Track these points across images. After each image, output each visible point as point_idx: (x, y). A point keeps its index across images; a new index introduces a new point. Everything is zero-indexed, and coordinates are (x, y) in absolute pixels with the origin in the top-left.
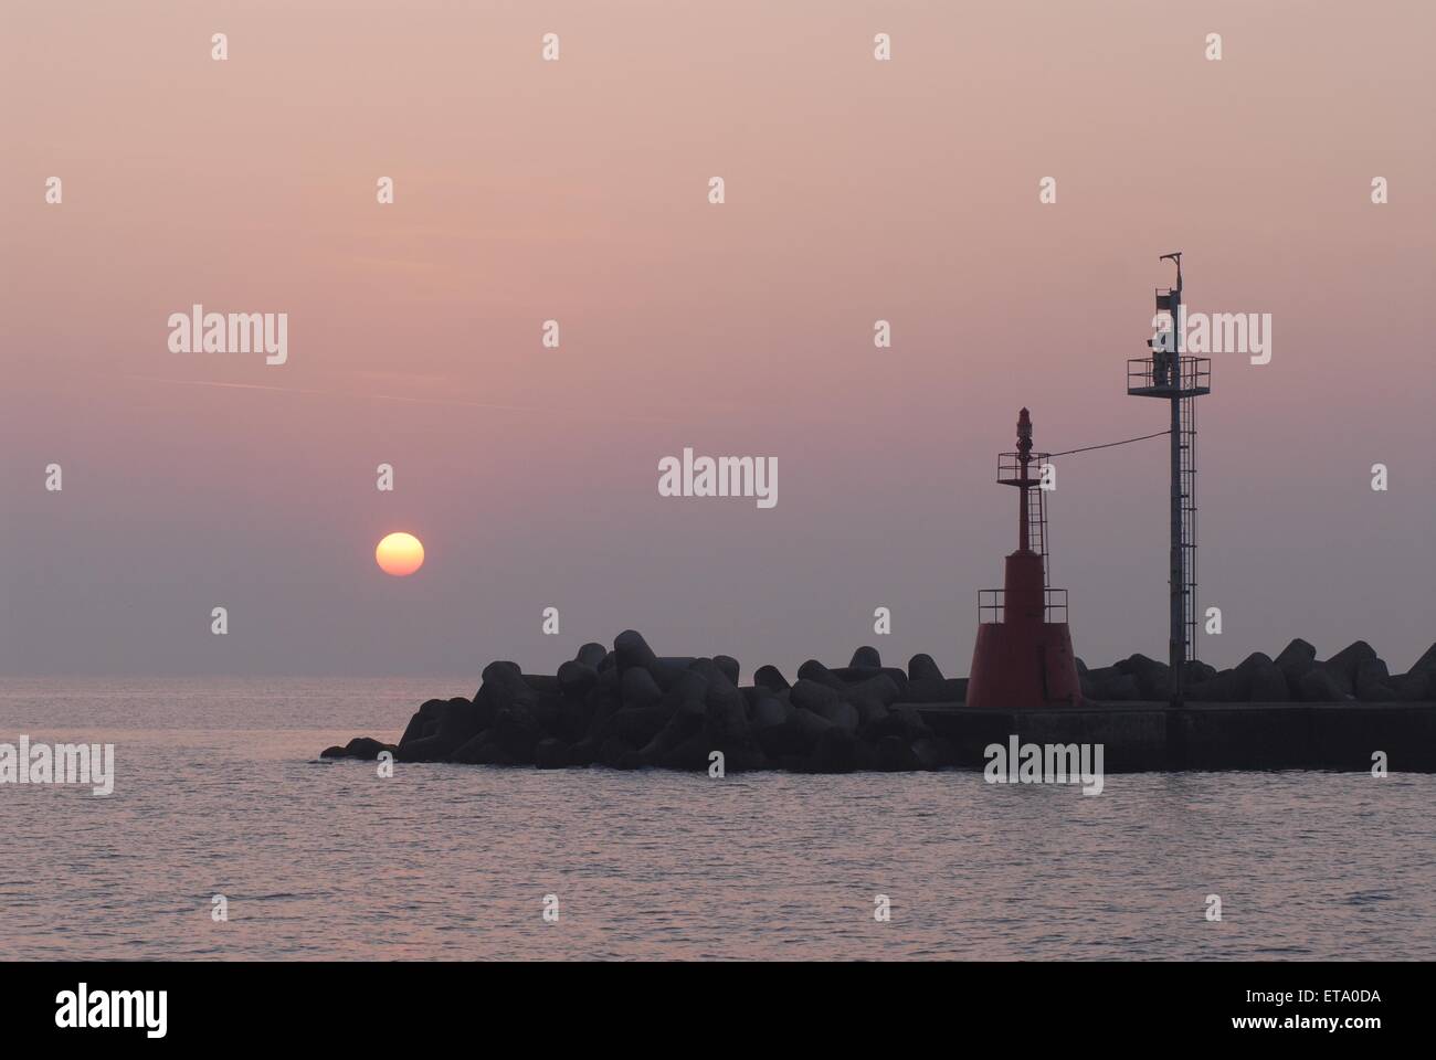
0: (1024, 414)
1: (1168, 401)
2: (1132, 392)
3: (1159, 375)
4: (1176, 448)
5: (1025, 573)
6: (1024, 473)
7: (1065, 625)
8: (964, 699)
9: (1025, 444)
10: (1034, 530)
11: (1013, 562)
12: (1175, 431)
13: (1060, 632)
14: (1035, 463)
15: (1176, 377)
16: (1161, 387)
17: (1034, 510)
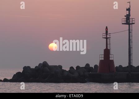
0: (107, 27)
1: (128, 25)
2: (122, 24)
3: (127, 21)
4: (129, 32)
5: (107, 52)
6: (107, 36)
7: (113, 60)
8: (97, 72)
9: (107, 32)
10: (108, 45)
11: (105, 50)
12: (129, 30)
13: (112, 61)
14: (108, 35)
15: (129, 21)
16: (127, 23)
17: (108, 42)
